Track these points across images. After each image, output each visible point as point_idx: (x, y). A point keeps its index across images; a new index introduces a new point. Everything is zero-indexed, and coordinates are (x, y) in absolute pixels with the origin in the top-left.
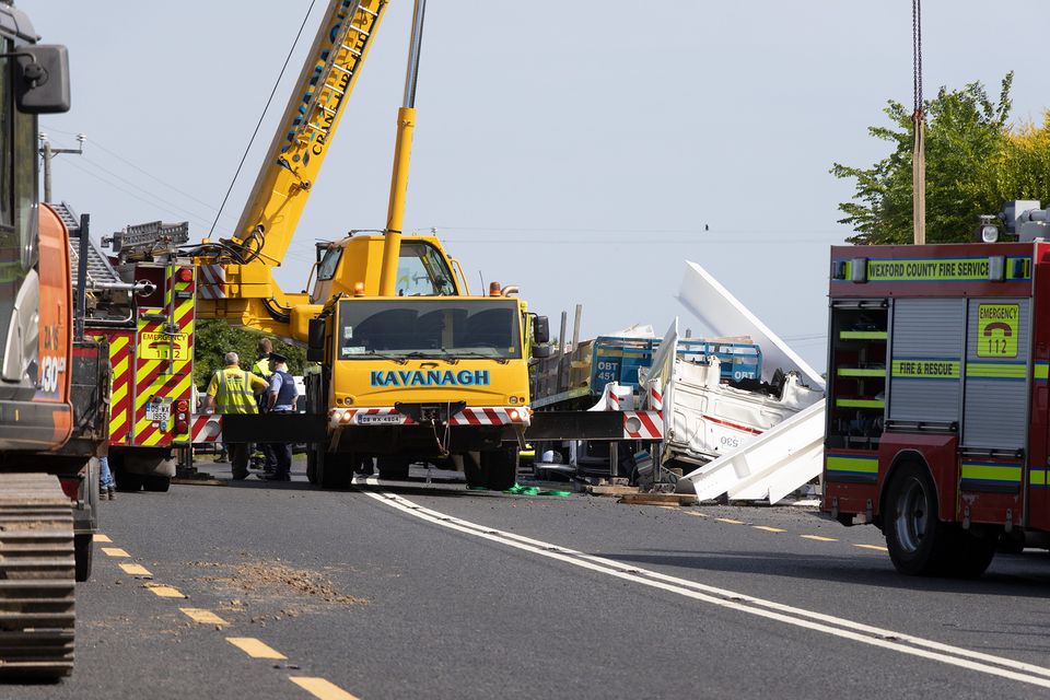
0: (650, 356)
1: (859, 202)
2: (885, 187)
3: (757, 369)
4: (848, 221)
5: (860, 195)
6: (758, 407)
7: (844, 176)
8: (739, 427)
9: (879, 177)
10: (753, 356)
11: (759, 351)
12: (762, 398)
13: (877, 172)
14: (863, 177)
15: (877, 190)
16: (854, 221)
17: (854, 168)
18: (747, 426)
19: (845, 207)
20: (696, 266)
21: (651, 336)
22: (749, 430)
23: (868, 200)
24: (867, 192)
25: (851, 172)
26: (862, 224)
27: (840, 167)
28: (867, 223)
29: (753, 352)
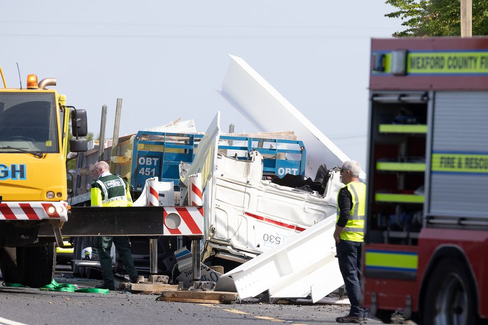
0: (191, 151)
3: (300, 165)
6: (302, 204)
8: (281, 224)
10: (296, 152)
11: (303, 147)
12: (305, 195)
16: (402, 15)
18: (290, 223)
20: (240, 61)
21: (193, 131)
22: (291, 227)
26: (410, 18)
28: (415, 17)
29: (297, 147)
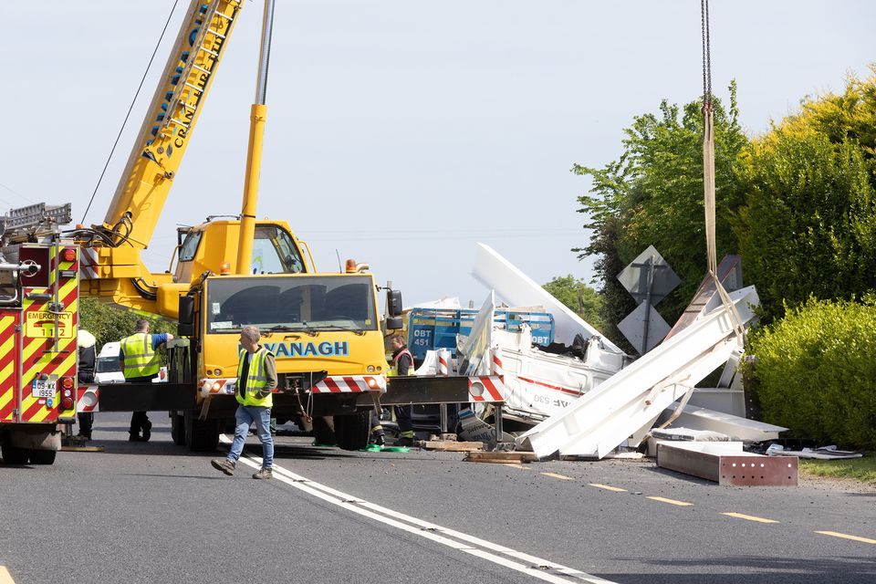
0: (458, 324)
1: (594, 195)
2: (615, 184)
3: (550, 334)
4: (586, 210)
5: (595, 189)
6: (567, 368)
7: (581, 173)
8: (549, 386)
9: (610, 175)
10: (547, 323)
11: (552, 318)
12: (569, 360)
13: (609, 171)
14: (597, 174)
15: (609, 186)
16: (590, 211)
17: (590, 167)
18: (556, 385)
19: (584, 200)
20: (486, 247)
21: (458, 307)
22: (558, 388)
23: (602, 193)
24: (600, 187)
25: (587, 171)
26: (595, 213)
27: (579, 167)
28: (599, 213)
29: (547, 319)
